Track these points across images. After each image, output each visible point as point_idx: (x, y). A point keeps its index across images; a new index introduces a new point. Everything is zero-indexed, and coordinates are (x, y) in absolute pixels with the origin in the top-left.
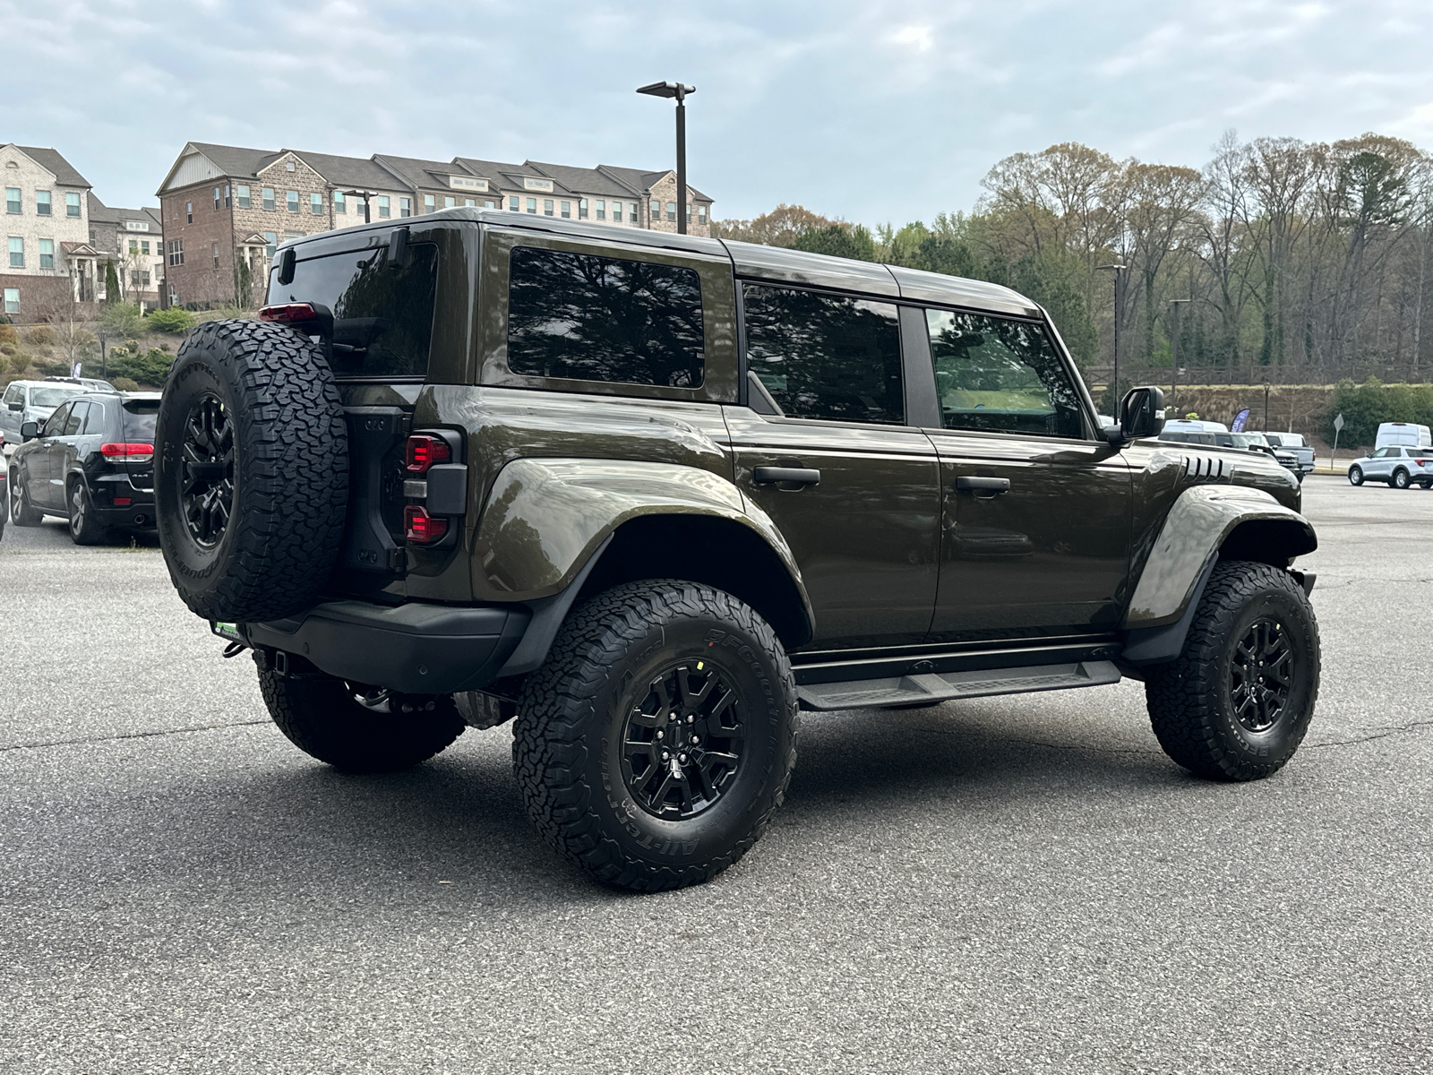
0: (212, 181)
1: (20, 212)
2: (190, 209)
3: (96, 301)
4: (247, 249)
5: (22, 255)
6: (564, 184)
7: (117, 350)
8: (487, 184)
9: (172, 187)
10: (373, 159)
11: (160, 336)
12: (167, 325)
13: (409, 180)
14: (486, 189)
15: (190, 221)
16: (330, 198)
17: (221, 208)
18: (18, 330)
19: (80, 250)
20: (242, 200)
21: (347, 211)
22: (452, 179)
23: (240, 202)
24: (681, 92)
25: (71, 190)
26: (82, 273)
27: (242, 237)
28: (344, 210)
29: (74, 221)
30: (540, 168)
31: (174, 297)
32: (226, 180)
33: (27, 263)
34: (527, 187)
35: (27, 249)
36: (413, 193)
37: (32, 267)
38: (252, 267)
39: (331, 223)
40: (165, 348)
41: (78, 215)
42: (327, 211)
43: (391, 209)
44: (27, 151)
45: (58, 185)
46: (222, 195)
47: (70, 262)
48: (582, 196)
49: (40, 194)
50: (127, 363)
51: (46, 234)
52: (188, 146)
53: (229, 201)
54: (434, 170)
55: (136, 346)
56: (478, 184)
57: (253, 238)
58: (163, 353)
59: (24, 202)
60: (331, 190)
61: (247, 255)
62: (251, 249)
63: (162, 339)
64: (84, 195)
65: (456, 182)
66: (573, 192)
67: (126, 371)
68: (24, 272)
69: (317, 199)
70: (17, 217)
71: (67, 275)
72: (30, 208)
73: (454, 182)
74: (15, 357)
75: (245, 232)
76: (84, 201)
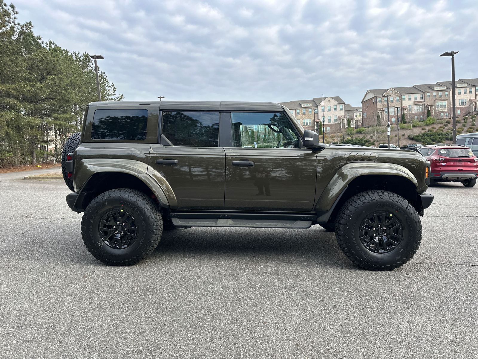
0: (373, 98)
1: (330, 111)
2: (368, 105)
3: (345, 128)
4: (380, 112)
5: (330, 120)
6: (470, 84)
7: (348, 138)
8: (445, 87)
9: (364, 101)
10: (414, 86)
11: (358, 134)
12: (360, 132)
13: (423, 90)
14: (445, 89)
15: (368, 108)
16: (401, 97)
17: (374, 104)
18: (328, 135)
19: (342, 117)
20: (379, 101)
21: (406, 100)
22: (435, 88)
23: (379, 102)
24: (453, 53)
25: (341, 105)
26: (343, 122)
27: (379, 109)
28: (405, 100)
29: (342, 111)
30: (463, 81)
31: (364, 125)
32: (376, 97)
33: (332, 121)
34: (458, 86)
35: (332, 118)
36: (424, 93)
37: (333, 122)
38: (381, 116)
39: (401, 104)
40: (359, 137)
41: (342, 110)
42: (400, 101)
43: (418, 98)
44: (332, 98)
45: (338, 104)
46: (375, 101)
47: (340, 120)
48: (476, 86)
49: (334, 106)
50: (350, 141)
51: (335, 115)
52: (368, 91)
53: (376, 102)
54: (430, 86)
55: (352, 137)
56: (443, 88)
57: (381, 110)
58: (358, 138)
59: (331, 108)
60: (401, 95)
61: (380, 114)
62: (381, 112)
63: (359, 135)
64: (344, 105)
65: (436, 88)
66: (473, 85)
67: (350, 142)
68: (331, 123)
69: (398, 98)
70: (330, 112)
71: (340, 123)
72: (332, 110)
73: (435, 89)
74: (327, 141)
75: (380, 108)
76: (344, 107)
